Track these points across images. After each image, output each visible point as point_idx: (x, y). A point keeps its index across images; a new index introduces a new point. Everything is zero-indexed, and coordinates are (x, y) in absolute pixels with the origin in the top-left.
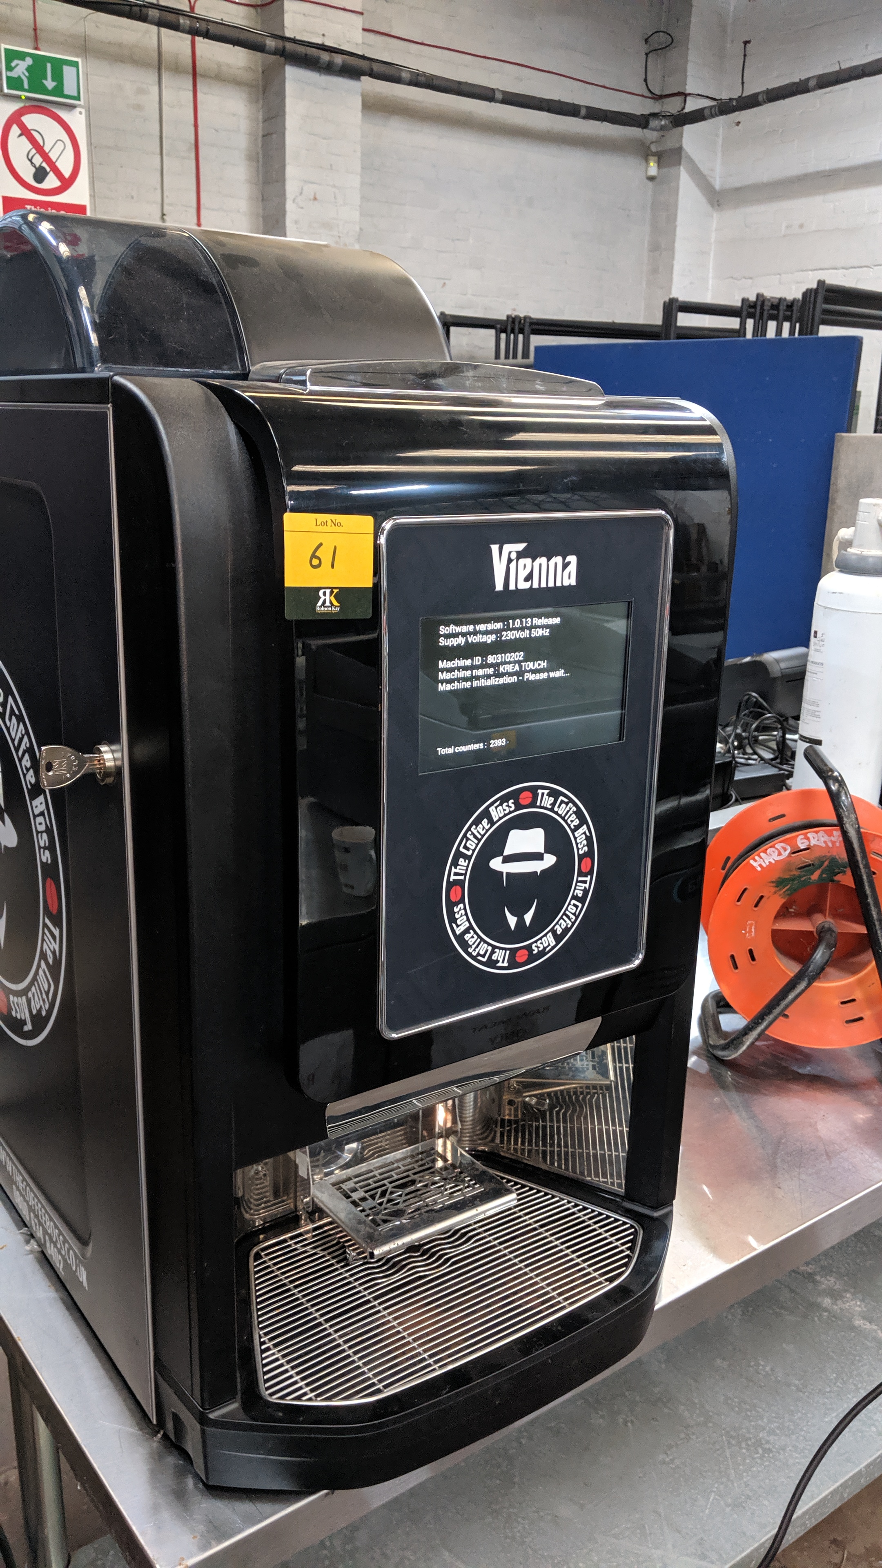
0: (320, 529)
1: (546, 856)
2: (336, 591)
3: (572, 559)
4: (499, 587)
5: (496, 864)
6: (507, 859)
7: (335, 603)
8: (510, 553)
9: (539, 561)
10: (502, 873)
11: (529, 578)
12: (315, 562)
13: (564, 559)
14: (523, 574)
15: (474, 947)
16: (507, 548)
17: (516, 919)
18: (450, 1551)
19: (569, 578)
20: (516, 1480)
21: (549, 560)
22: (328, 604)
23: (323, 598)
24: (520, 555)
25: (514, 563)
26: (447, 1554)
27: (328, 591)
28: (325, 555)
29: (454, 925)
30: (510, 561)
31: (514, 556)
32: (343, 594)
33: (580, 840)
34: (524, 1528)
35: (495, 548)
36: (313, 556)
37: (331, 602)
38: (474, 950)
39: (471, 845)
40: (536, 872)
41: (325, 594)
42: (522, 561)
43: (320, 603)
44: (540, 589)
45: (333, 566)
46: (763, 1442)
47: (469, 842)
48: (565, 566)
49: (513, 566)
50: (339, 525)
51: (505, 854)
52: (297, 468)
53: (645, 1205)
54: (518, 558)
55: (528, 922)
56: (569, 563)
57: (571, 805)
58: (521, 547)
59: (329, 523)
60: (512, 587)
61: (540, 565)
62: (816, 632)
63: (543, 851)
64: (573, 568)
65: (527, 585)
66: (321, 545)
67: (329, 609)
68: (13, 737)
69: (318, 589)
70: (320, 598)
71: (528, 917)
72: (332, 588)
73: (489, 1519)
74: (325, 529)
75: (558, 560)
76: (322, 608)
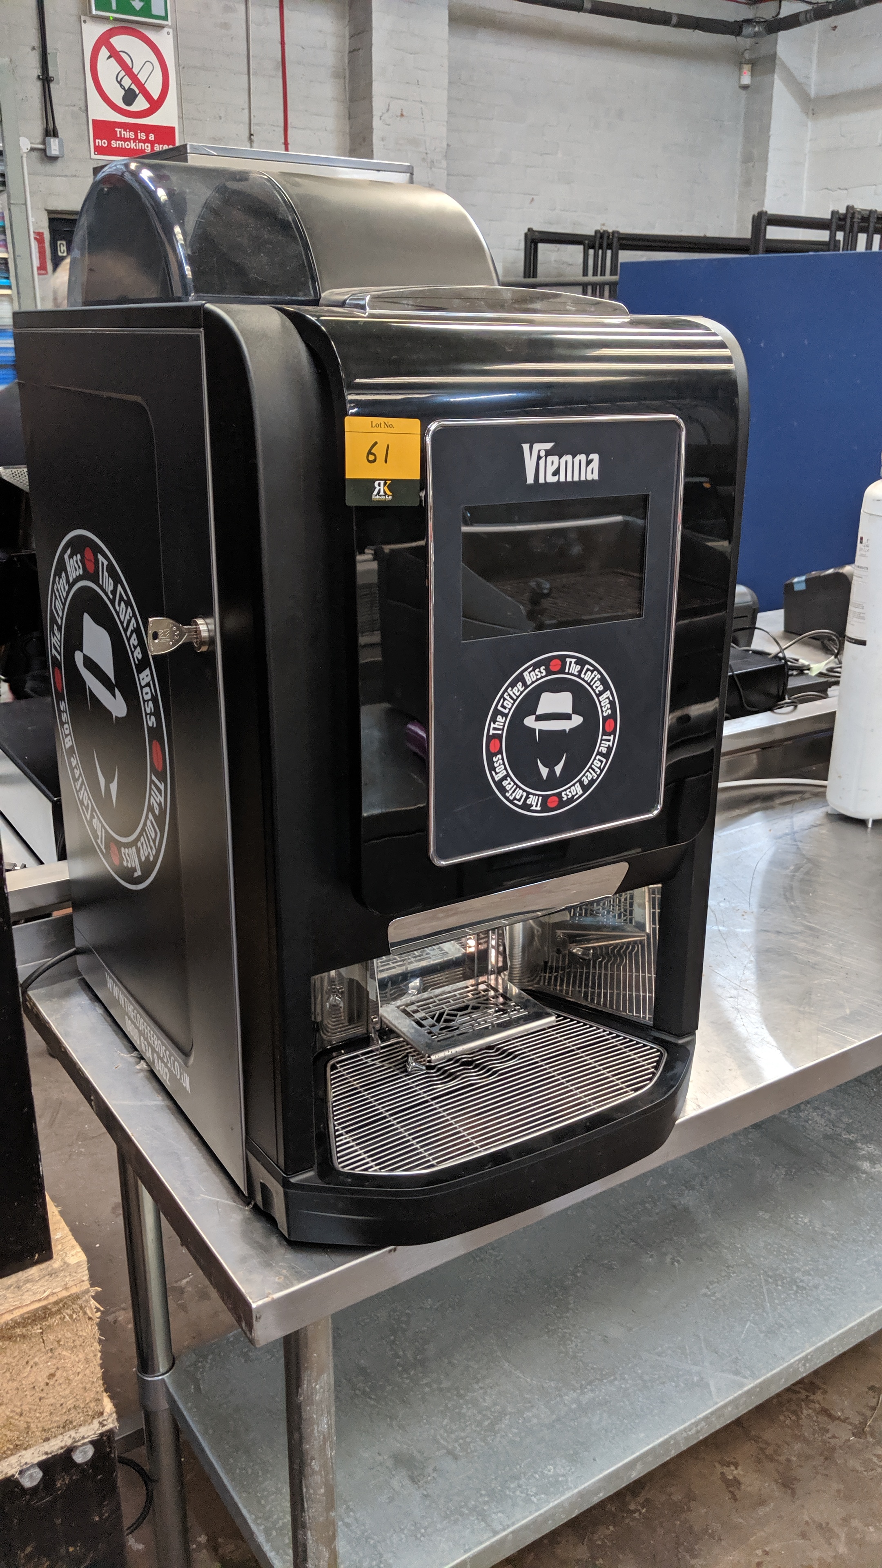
0: (375, 429)
1: (573, 716)
2: (388, 482)
3: (595, 457)
4: (530, 480)
5: (530, 721)
6: (539, 718)
7: (388, 493)
8: (539, 451)
9: (564, 458)
10: (535, 730)
11: (556, 473)
12: (371, 458)
13: (587, 457)
14: (551, 469)
15: (511, 792)
16: (537, 447)
17: (547, 770)
18: (509, 1362)
19: (592, 473)
20: (571, 1306)
21: (574, 457)
22: (382, 493)
23: (378, 488)
24: (548, 453)
25: (543, 460)
26: (507, 1364)
27: (382, 483)
28: (379, 451)
29: (493, 773)
30: (539, 458)
31: (543, 454)
32: (395, 485)
33: (604, 704)
34: (576, 1346)
35: (526, 447)
36: (370, 453)
37: (385, 492)
38: (511, 795)
39: (508, 703)
40: (565, 731)
41: (379, 485)
42: (550, 459)
43: (375, 492)
44: (566, 482)
45: (386, 462)
46: (798, 1281)
47: (506, 702)
48: (589, 463)
49: (542, 462)
50: (391, 426)
51: (538, 713)
52: (358, 381)
53: (672, 1034)
54: (546, 456)
55: (558, 774)
56: (592, 460)
57: (595, 672)
58: (548, 446)
59: (383, 425)
60: (541, 480)
61: (566, 462)
62: (862, 538)
63: (571, 712)
64: (595, 465)
65: (555, 479)
66: (376, 443)
67: (384, 497)
68: (122, 620)
69: (374, 481)
70: (375, 488)
71: (558, 769)
72: (386, 480)
73: (545, 1337)
74: (379, 430)
75: (583, 457)
76: (378, 497)
